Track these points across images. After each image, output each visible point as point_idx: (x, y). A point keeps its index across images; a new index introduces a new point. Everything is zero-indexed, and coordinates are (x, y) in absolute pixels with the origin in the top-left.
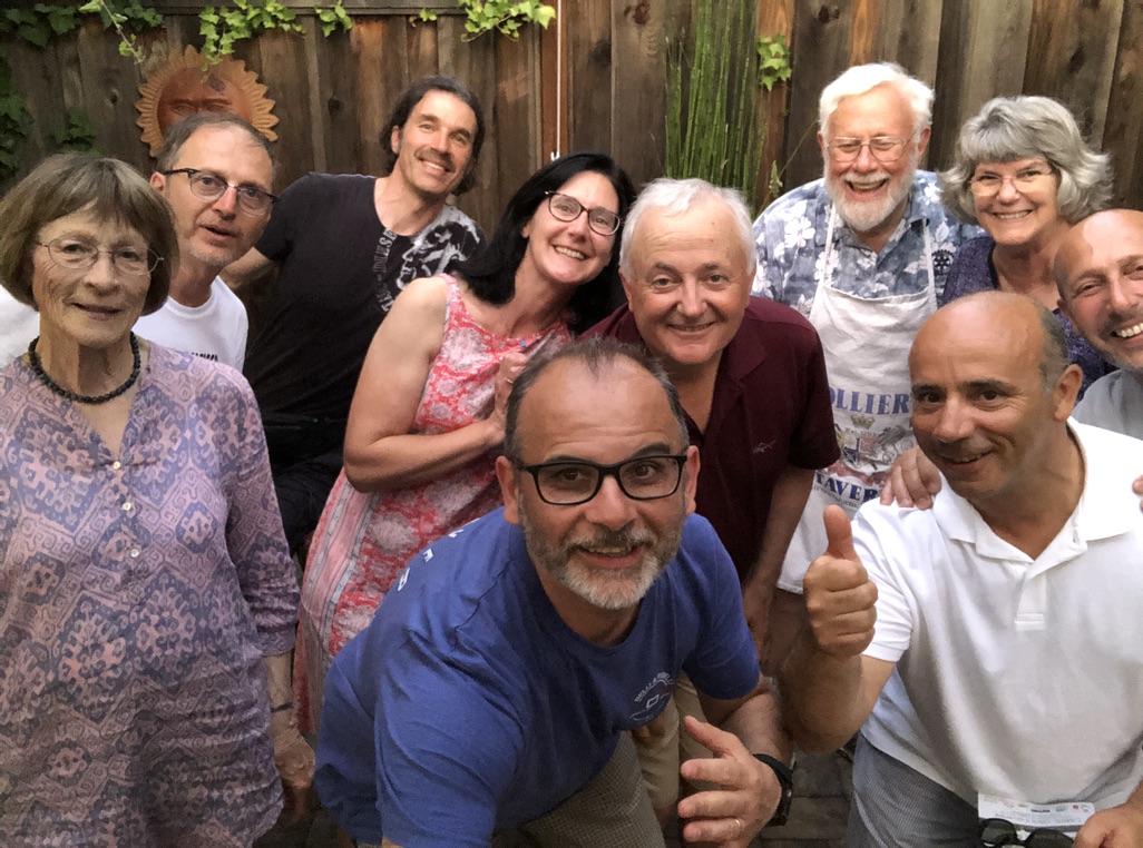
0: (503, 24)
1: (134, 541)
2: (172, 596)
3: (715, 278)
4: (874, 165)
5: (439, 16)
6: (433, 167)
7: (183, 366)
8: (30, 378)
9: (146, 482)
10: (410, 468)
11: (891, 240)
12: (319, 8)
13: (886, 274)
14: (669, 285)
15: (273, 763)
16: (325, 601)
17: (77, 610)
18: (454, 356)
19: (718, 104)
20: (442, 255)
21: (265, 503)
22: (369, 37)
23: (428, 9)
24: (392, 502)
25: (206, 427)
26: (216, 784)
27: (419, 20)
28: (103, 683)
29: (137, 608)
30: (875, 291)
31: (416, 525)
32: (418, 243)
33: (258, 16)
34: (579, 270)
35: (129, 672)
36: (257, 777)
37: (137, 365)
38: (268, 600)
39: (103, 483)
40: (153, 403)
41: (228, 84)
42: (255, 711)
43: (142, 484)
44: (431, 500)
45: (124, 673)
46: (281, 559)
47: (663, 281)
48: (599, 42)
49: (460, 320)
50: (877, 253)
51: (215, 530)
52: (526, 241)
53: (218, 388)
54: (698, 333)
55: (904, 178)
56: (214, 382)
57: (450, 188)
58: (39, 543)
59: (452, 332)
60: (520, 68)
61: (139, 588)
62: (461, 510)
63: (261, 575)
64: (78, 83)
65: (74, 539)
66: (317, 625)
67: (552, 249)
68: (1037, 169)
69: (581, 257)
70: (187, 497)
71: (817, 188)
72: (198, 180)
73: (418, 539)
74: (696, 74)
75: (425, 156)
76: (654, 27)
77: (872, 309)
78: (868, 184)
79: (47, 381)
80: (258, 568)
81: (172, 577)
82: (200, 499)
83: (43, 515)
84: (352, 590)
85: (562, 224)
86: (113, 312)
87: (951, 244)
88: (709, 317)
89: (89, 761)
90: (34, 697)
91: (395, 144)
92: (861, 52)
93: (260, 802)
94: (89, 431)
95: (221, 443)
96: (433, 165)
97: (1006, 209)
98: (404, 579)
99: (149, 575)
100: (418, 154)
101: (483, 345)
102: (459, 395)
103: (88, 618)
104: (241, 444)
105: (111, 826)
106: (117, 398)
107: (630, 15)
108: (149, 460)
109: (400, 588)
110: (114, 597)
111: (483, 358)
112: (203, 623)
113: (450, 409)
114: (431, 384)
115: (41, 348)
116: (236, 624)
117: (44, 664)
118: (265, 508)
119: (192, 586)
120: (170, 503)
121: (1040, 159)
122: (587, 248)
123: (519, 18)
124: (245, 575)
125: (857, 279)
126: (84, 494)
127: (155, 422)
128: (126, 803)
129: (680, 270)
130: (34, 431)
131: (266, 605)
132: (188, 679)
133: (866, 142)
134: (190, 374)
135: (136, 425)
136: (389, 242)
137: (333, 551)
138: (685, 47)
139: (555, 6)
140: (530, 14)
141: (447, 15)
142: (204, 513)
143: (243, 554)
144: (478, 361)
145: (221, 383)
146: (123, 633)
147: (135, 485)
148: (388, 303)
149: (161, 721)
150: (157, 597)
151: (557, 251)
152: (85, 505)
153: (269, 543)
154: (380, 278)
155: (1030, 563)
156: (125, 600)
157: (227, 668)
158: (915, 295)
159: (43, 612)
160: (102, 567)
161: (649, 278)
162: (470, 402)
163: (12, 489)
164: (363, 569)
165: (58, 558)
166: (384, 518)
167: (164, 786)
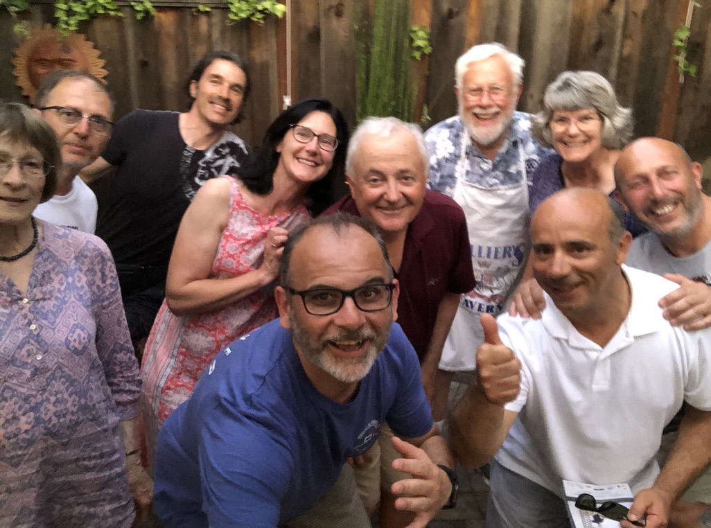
0: (253, 15)
1: (38, 349)
2: (63, 384)
3: (406, 178)
4: (491, 103)
5: (211, 8)
6: (219, 108)
7: (65, 236)
9: (45, 311)
10: (210, 300)
11: (500, 152)
13: (498, 173)
14: (379, 182)
16: (155, 385)
18: (237, 228)
20: (225, 162)
21: (119, 323)
22: (166, 20)
23: (204, 4)
24: (198, 321)
25: (82, 275)
26: (92, 504)
27: (199, 11)
28: (20, 442)
29: (41, 392)
30: (491, 183)
31: (214, 336)
32: (209, 155)
33: (93, 6)
34: (313, 173)
35: (37, 434)
36: (119, 498)
37: (36, 235)
38: (122, 384)
39: (17, 313)
40: (48, 259)
41: (74, 49)
42: (116, 456)
43: (42, 313)
44: (223, 320)
45: (33, 435)
46: (130, 358)
47: (375, 180)
48: (312, 27)
49: (239, 205)
50: (492, 160)
51: (89, 341)
52: (279, 155)
53: (88, 250)
54: (397, 212)
56: (86, 245)
57: (230, 121)
59: (235, 213)
60: (264, 42)
61: (42, 380)
62: (243, 325)
63: (117, 368)
66: (150, 401)
67: (296, 161)
68: (591, 116)
69: (315, 165)
70: (72, 320)
71: (455, 121)
72: (63, 113)
73: (215, 345)
74: (374, 48)
75: (214, 101)
76: (346, 20)
77: (490, 194)
78: (488, 115)
80: (115, 364)
81: (63, 372)
82: (79, 321)
84: (173, 378)
85: (302, 145)
86: (21, 201)
87: (535, 155)
88: (403, 202)
91: (193, 91)
93: (121, 514)
94: (6, 279)
95: (91, 285)
97: (571, 140)
98: (212, 367)
99: (48, 371)
100: (210, 99)
101: (255, 221)
102: (241, 253)
103: (9, 400)
104: (104, 285)
106: (24, 257)
107: (333, 10)
108: (46, 297)
109: (210, 373)
110: (26, 386)
111: (255, 229)
112: (83, 401)
113: (235, 262)
114: (222, 246)
116: (104, 401)
118: (120, 326)
119: (76, 377)
120: (61, 325)
121: (592, 110)
122: (317, 159)
123: (263, 11)
124: (108, 369)
125: (481, 176)
126: (5, 320)
127: (49, 272)
129: (386, 174)
131: (121, 388)
132: (74, 437)
133: (486, 89)
134: (70, 241)
135: (37, 275)
136: (190, 154)
137: (160, 353)
138: (367, 32)
139: (285, 4)
140: (270, 8)
141: (216, 8)
142: (83, 330)
143: (106, 356)
144: (252, 231)
145: (91, 247)
146: (33, 409)
147: (37, 313)
148: (190, 194)
149: (56, 465)
150: (54, 385)
151: (299, 162)
152: (6, 327)
153: (122, 348)
154: (184, 177)
155: (600, 351)
156: (33, 387)
157: (99, 429)
158: (515, 186)
160: (18, 366)
161: (366, 178)
162: (248, 257)
164: (180, 364)
166: (193, 332)
167: (58, 507)
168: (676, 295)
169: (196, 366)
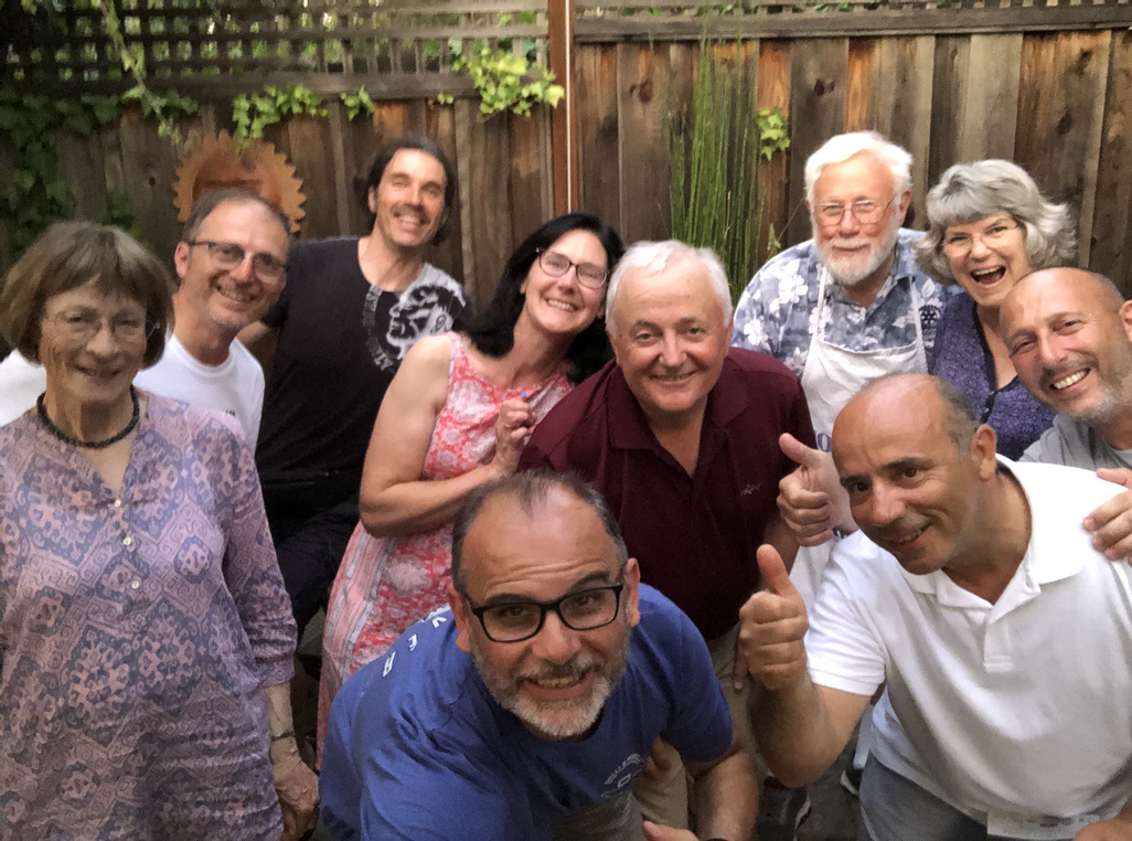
0: (516, 104)
1: (134, 573)
2: (171, 623)
3: (694, 331)
4: (857, 228)
5: (456, 99)
7: (180, 412)
8: (38, 428)
9: (145, 519)
11: (879, 295)
12: (343, 93)
13: (875, 328)
14: (651, 339)
15: (272, 787)
16: (344, 641)
17: (83, 639)
18: (458, 407)
19: (719, 173)
20: (430, 314)
21: (260, 540)
24: (406, 546)
25: (201, 467)
26: (218, 804)
27: (437, 103)
28: (110, 707)
29: (139, 635)
30: (865, 344)
31: (429, 567)
32: (404, 300)
33: (287, 102)
34: (571, 319)
35: (134, 696)
36: (256, 799)
37: (136, 411)
38: (264, 631)
39: (105, 520)
40: (152, 445)
41: (259, 166)
42: (254, 735)
43: (142, 521)
45: (128, 697)
46: (276, 593)
47: (646, 336)
48: (605, 118)
49: (463, 373)
50: (867, 308)
51: (211, 563)
52: (522, 297)
53: (213, 431)
54: (681, 382)
55: (887, 237)
56: (209, 425)
58: (46, 577)
59: (456, 385)
60: (532, 145)
61: (141, 618)
63: (258, 607)
64: (119, 167)
65: (79, 572)
66: (337, 664)
67: (544, 303)
68: (1003, 224)
69: (572, 309)
70: (184, 532)
71: (810, 247)
72: (217, 251)
73: (431, 582)
74: (697, 144)
75: (400, 211)
76: (656, 104)
77: (863, 360)
79: (53, 429)
80: (254, 601)
81: (170, 606)
82: (196, 533)
83: (50, 551)
84: (370, 630)
85: (552, 279)
87: (937, 300)
88: (689, 367)
89: (98, 784)
90: (46, 723)
91: (372, 203)
92: (857, 122)
93: (260, 824)
94: (91, 473)
95: (216, 484)
97: (979, 266)
99: (149, 605)
100: (394, 211)
101: (486, 397)
102: (464, 443)
103: (93, 645)
104: (236, 483)
106: (117, 443)
107: (636, 92)
108: (148, 498)
110: (117, 626)
111: (485, 408)
112: (202, 650)
113: (455, 457)
114: (437, 434)
115: (48, 401)
116: (234, 652)
117: (54, 691)
118: (260, 543)
120: (168, 538)
121: (1004, 216)
122: (576, 300)
123: (531, 98)
124: (243, 607)
125: (848, 333)
126: (88, 531)
127: (154, 463)
128: (134, 823)
129: (661, 325)
130: (41, 476)
131: (263, 636)
132: (187, 702)
133: (848, 206)
134: (186, 419)
135: (136, 466)
136: (375, 297)
137: (352, 594)
138: (687, 119)
139: (564, 86)
140: (540, 95)
141: (463, 97)
142: (201, 545)
143: (241, 587)
144: (481, 412)
145: (215, 427)
146: (127, 660)
147: (135, 522)
149: (164, 744)
150: (157, 626)
151: (549, 305)
152: (89, 541)
153: (264, 577)
154: (369, 332)
155: (990, 610)
156: (127, 628)
157: (228, 693)
158: (904, 347)
159: (50, 642)
160: (105, 598)
161: (633, 333)
162: (474, 449)
163: (21, 529)
164: (380, 611)
165: (64, 591)
166: (399, 562)
167: (168, 806)
168: (1112, 509)
169: (404, 614)
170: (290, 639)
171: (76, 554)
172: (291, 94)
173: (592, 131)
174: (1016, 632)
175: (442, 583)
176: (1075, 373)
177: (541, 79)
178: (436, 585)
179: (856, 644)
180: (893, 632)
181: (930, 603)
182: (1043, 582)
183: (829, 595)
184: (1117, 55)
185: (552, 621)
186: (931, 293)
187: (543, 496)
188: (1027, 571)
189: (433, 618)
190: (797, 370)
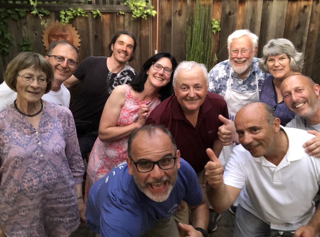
0: (142, 15)
1: (41, 152)
2: (51, 167)
4: (242, 56)
5: (125, 13)
6: (122, 55)
7: (54, 107)
8: (14, 110)
10: (116, 136)
11: (247, 76)
12: (92, 10)
13: (245, 85)
14: (186, 89)
16: (93, 171)
17: (26, 170)
18: (128, 106)
19: (201, 38)
20: (125, 78)
21: (75, 143)
22: (106, 18)
23: (122, 11)
24: (111, 145)
25: (60, 123)
27: (119, 14)
28: (33, 190)
29: (42, 170)
30: (242, 90)
31: (118, 151)
32: (119, 75)
33: (76, 12)
34: (161, 83)
36: (73, 216)
37: (42, 107)
38: (76, 169)
39: (33, 137)
40: (46, 117)
41: (67, 31)
42: (73, 198)
43: (44, 138)
44: (122, 144)
45: (39, 187)
46: (79, 158)
47: (184, 88)
48: (168, 20)
49: (129, 96)
50: (243, 80)
51: (62, 150)
52: (147, 75)
53: (63, 113)
54: (194, 102)
55: (250, 60)
56: (62, 111)
57: (127, 60)
58: (17, 153)
59: (127, 100)
60: (147, 27)
61: (43, 165)
63: (74, 162)
64: (26, 30)
65: (26, 152)
67: (154, 78)
68: (284, 57)
69: (162, 80)
70: (55, 141)
71: (227, 62)
72: (57, 58)
73: (118, 155)
74: (195, 29)
75: (120, 52)
76: (183, 17)
77: (241, 94)
78: (241, 61)
79: (19, 111)
80: (73, 161)
81: (51, 162)
82: (58, 141)
83: (18, 145)
84: (100, 168)
85: (157, 71)
86: (37, 93)
87: (263, 78)
88: (197, 98)
89: (29, 211)
90: (15, 194)
91: (112, 48)
92: (240, 24)
93: (73, 223)
94: (29, 124)
95: (64, 127)
96: (122, 54)
97: (276, 68)
99: (45, 161)
100: (118, 51)
101: (136, 103)
102: (129, 116)
103: (29, 172)
104: (69, 127)
105: (35, 228)
106: (37, 115)
107: (177, 13)
108: (45, 131)
110: (36, 167)
111: (135, 106)
112: (59, 174)
113: (126, 120)
114: (122, 113)
115: (17, 102)
116: (68, 175)
117: (18, 185)
118: (75, 145)
119: (56, 165)
120: (51, 143)
121: (285, 55)
122: (163, 78)
123: (147, 14)
124: (70, 162)
125: (238, 86)
126: (28, 140)
127: (47, 121)
129: (189, 85)
130: (15, 124)
132: (55, 189)
133: (240, 50)
134: (56, 109)
135: (42, 122)
136: (111, 75)
137: (96, 158)
138: (192, 22)
139: (156, 11)
140: (150, 12)
141: (127, 13)
142: (60, 145)
143: (70, 156)
145: (64, 112)
146: (38, 177)
147: (42, 138)
148: (111, 92)
149: (48, 200)
150: (47, 167)
152: (29, 143)
153: (76, 154)
154: (108, 84)
155: (276, 167)
156: (39, 168)
157: (66, 186)
158: (253, 91)
159: (17, 171)
160: (33, 159)
161: (181, 87)
162: (132, 118)
163: (9, 138)
164: (104, 163)
165: (21, 157)
166: (109, 149)
167: (48, 217)
168: (311, 142)
169: (110, 164)
170: (82, 171)
171: (25, 146)
172: (77, 10)
173: (164, 24)
174: (283, 174)
175: (121, 156)
176: (301, 103)
177: (150, 8)
178: (119, 156)
179: (238, 174)
180: (249, 171)
181: (260, 165)
182: (291, 161)
183: (231, 161)
184: (314, 7)
185: (156, 167)
186: (261, 76)
187: (154, 132)
188: (287, 158)
189: (119, 166)
190: (223, 97)
